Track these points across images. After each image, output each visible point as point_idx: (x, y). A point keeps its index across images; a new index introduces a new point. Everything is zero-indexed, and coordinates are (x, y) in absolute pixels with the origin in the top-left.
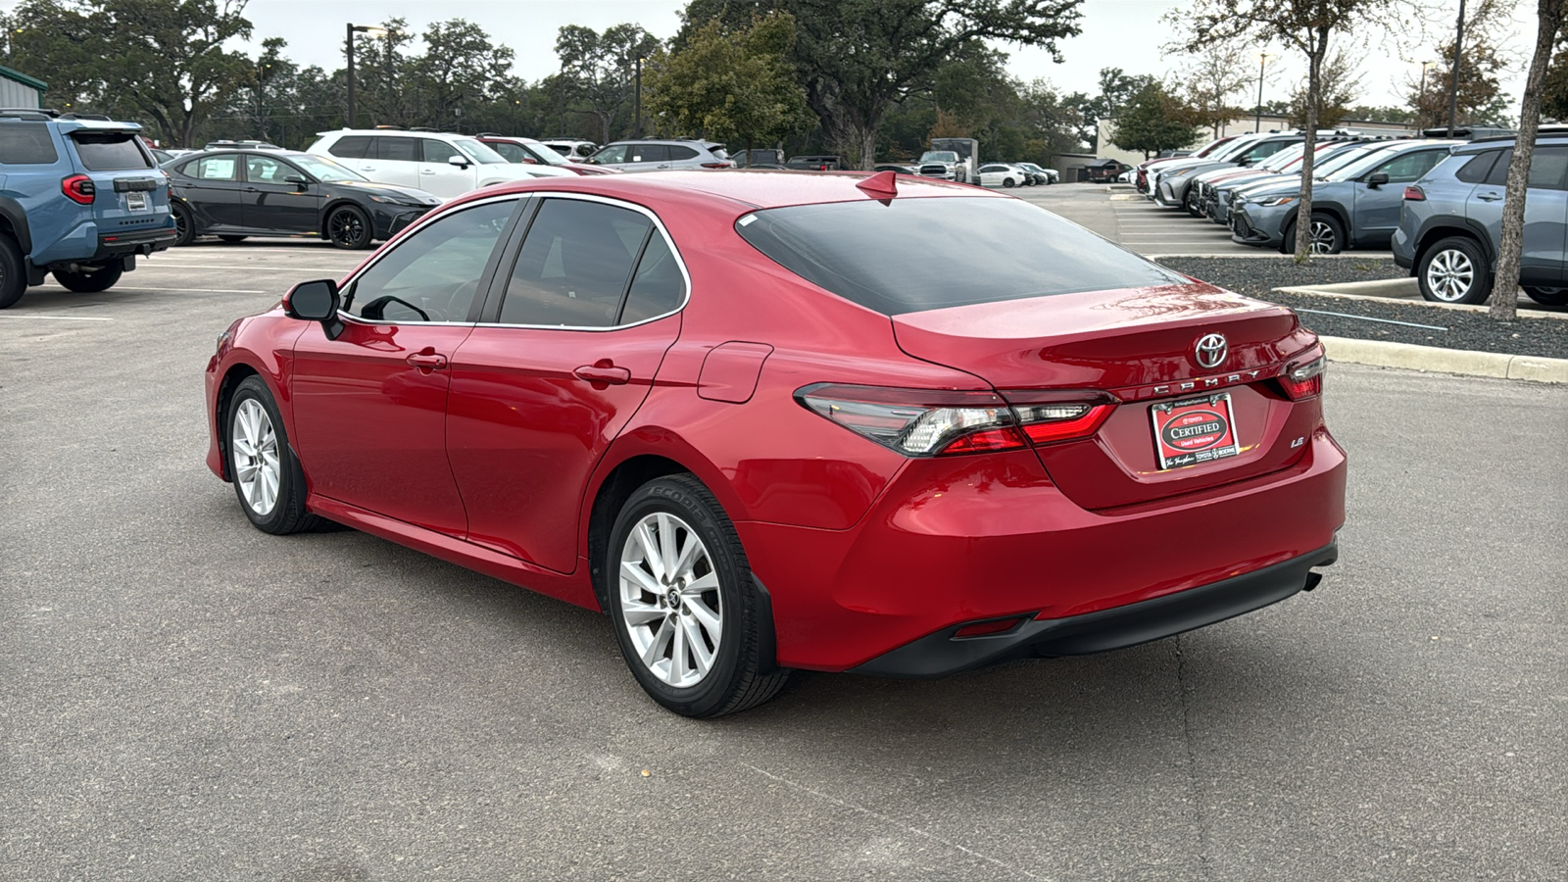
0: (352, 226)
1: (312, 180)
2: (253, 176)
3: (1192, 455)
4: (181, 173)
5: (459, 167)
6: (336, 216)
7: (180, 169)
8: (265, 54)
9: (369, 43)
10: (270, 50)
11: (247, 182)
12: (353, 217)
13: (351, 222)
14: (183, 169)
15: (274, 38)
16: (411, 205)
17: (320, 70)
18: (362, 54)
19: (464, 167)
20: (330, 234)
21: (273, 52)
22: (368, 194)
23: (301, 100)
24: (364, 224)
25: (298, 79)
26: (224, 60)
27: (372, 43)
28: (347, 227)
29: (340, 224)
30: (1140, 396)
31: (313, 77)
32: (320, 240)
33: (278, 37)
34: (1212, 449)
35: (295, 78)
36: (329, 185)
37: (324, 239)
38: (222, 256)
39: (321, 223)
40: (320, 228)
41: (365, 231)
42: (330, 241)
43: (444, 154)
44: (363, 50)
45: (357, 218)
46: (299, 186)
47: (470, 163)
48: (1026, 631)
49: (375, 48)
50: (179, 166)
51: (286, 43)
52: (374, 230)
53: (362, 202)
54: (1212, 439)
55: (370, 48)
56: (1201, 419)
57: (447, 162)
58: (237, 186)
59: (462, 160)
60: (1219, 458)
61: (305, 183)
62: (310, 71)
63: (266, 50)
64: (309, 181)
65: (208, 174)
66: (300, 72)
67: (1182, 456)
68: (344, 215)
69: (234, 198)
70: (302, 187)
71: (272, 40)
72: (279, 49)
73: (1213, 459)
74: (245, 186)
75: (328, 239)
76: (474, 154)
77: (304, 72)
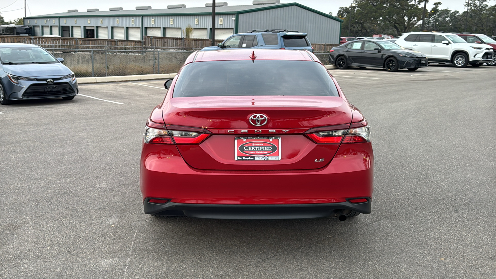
0: (392, 64)
1: (383, 49)
2: (367, 48)
3: (254, 157)
4: (346, 47)
5: (446, 45)
6: (388, 61)
7: (346, 46)
8: (434, 7)
9: (474, 2)
10: (436, 6)
11: (364, 50)
12: (393, 61)
13: (392, 63)
14: (347, 46)
15: (438, 2)
16: (413, 57)
17: (458, 12)
18: (471, 6)
19: (447, 44)
20: (385, 67)
21: (437, 7)
22: (398, 54)
23: (450, 22)
24: (396, 63)
25: (450, 15)
26: (418, 10)
27: (475, 2)
28: (391, 64)
29: (389, 63)
30: (219, 133)
31: (455, 14)
32: (382, 68)
33: (439, 2)
34: (264, 156)
35: (449, 15)
36: (388, 50)
37: (383, 68)
38: (347, 73)
39: (383, 63)
40: (383, 64)
41: (396, 66)
42: (385, 69)
43: (441, 40)
44: (472, 5)
45: (394, 62)
46: (378, 51)
47: (449, 43)
48: (168, 205)
49: (476, 4)
50: (346, 45)
51: (441, 4)
52: (399, 66)
53: (397, 57)
54: (267, 153)
55: (474, 3)
56: (263, 145)
57: (441, 42)
58: (360, 51)
59: (447, 42)
60: (268, 160)
61: (380, 50)
62: (454, 12)
63: (434, 6)
64: (382, 49)
65: (354, 47)
66: (451, 13)
67: (248, 157)
68: (390, 61)
69: (359, 55)
70: (379, 51)
71: (437, 3)
72: (439, 6)
73: (265, 160)
74: (363, 51)
75: (385, 68)
76: (452, 40)
77: (453, 13)
